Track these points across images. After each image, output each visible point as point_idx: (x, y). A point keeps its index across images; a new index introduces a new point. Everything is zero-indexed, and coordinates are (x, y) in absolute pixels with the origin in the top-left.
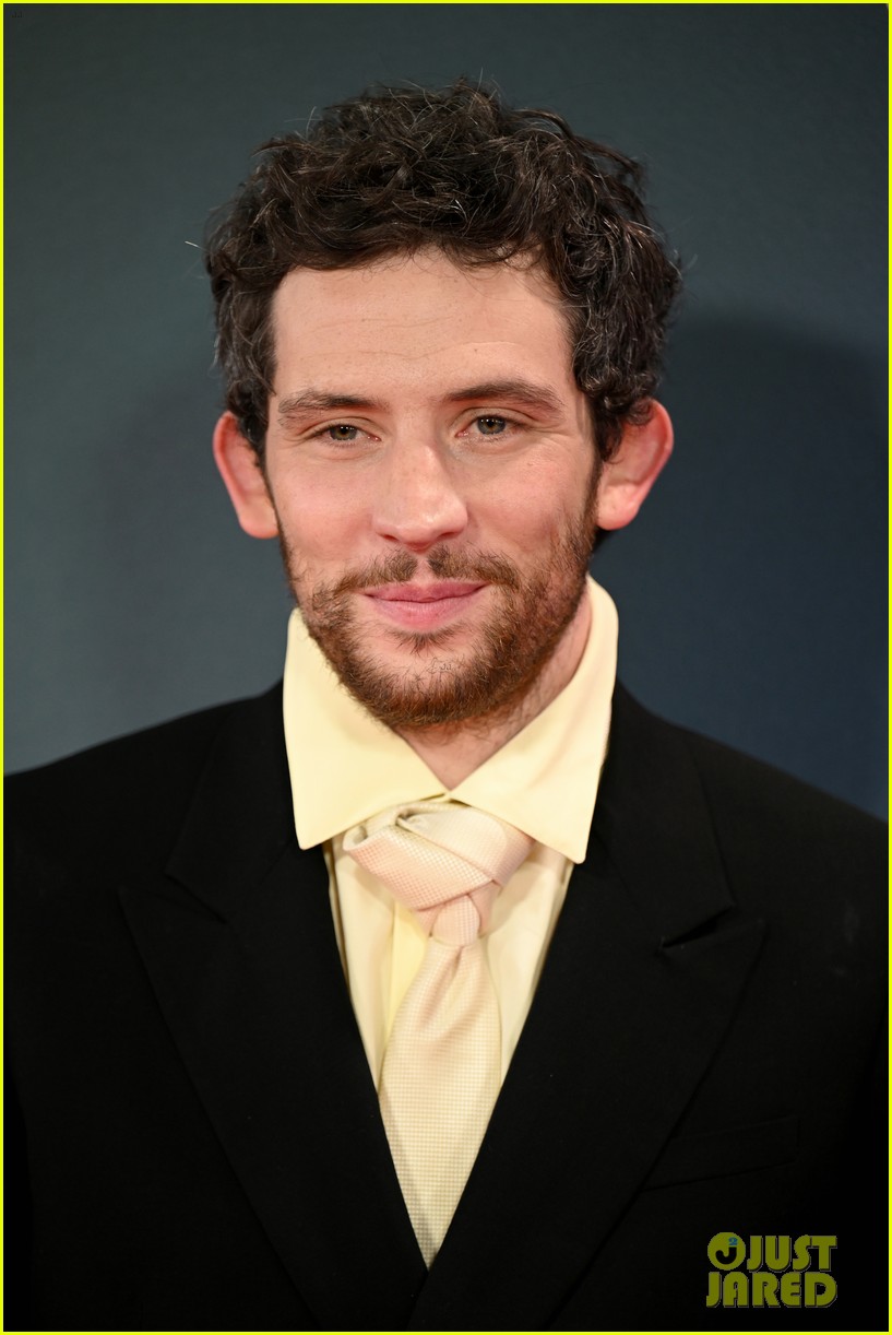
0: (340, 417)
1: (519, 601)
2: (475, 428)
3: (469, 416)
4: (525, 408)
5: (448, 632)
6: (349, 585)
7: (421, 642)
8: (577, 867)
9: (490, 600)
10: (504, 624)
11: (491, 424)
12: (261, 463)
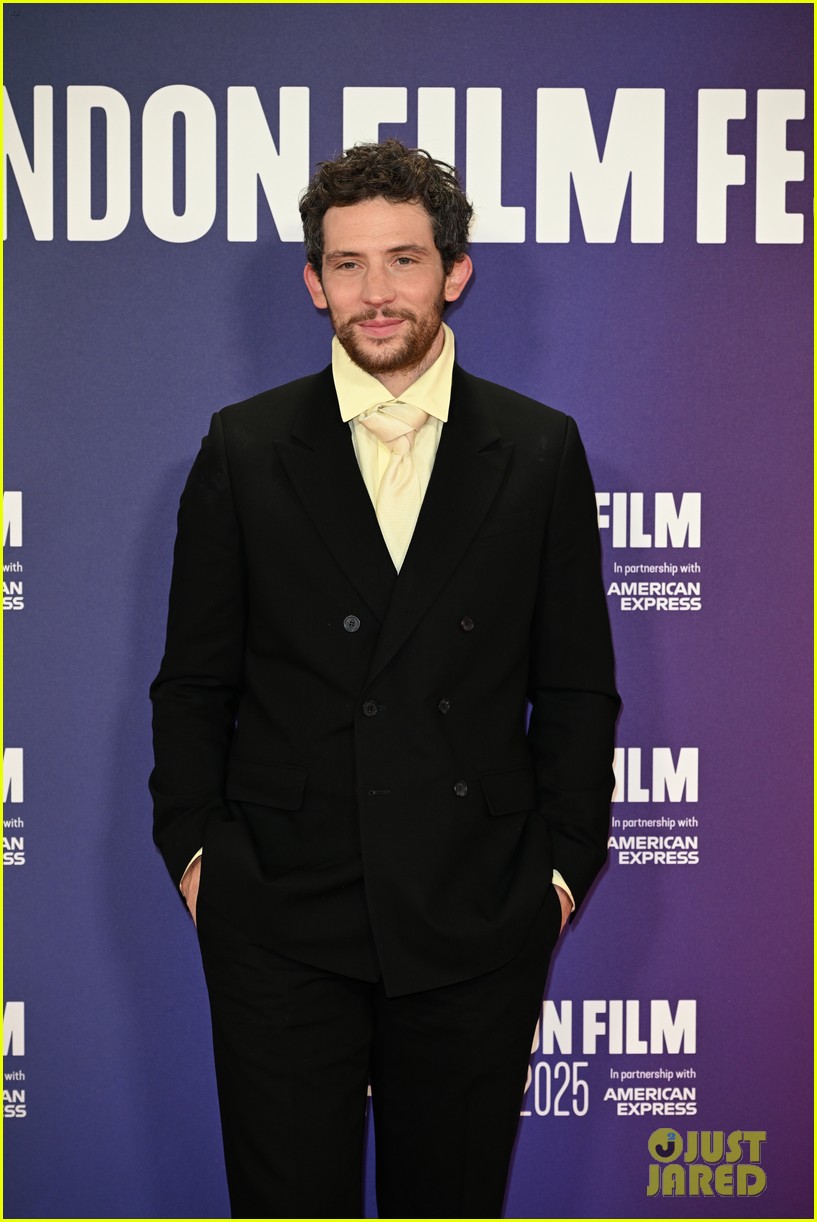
0: (348, 260)
1: (416, 328)
2: (398, 262)
3: (396, 258)
4: (416, 255)
5: (391, 338)
6: (353, 321)
7: (380, 342)
8: (445, 424)
9: (406, 326)
10: (411, 335)
11: (404, 261)
12: (320, 281)
